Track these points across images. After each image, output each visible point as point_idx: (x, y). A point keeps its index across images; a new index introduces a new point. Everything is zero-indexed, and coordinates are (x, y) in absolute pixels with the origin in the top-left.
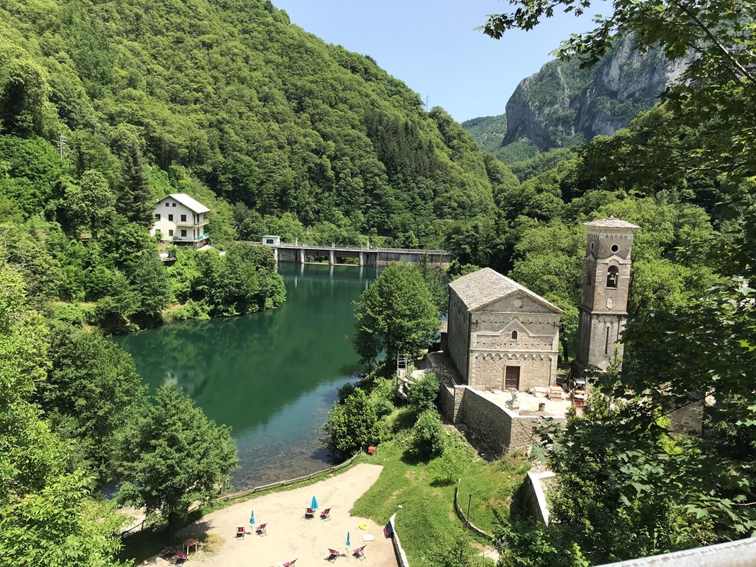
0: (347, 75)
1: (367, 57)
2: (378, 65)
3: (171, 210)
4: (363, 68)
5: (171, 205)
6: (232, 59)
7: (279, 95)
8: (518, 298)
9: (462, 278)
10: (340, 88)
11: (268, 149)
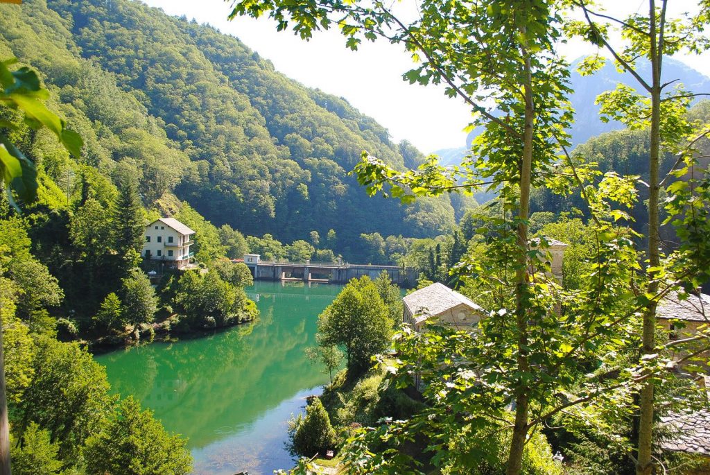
0: (323, 114)
1: (342, 98)
2: (351, 105)
3: (160, 233)
4: (337, 107)
5: (160, 228)
6: (223, 101)
7: (263, 131)
8: (462, 311)
9: (416, 292)
10: (316, 124)
11: (252, 178)
